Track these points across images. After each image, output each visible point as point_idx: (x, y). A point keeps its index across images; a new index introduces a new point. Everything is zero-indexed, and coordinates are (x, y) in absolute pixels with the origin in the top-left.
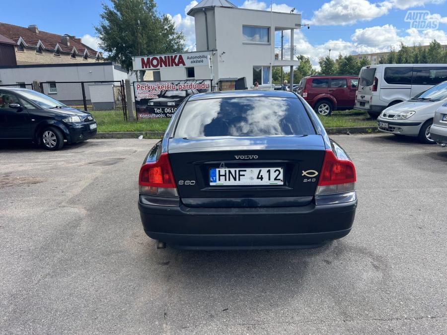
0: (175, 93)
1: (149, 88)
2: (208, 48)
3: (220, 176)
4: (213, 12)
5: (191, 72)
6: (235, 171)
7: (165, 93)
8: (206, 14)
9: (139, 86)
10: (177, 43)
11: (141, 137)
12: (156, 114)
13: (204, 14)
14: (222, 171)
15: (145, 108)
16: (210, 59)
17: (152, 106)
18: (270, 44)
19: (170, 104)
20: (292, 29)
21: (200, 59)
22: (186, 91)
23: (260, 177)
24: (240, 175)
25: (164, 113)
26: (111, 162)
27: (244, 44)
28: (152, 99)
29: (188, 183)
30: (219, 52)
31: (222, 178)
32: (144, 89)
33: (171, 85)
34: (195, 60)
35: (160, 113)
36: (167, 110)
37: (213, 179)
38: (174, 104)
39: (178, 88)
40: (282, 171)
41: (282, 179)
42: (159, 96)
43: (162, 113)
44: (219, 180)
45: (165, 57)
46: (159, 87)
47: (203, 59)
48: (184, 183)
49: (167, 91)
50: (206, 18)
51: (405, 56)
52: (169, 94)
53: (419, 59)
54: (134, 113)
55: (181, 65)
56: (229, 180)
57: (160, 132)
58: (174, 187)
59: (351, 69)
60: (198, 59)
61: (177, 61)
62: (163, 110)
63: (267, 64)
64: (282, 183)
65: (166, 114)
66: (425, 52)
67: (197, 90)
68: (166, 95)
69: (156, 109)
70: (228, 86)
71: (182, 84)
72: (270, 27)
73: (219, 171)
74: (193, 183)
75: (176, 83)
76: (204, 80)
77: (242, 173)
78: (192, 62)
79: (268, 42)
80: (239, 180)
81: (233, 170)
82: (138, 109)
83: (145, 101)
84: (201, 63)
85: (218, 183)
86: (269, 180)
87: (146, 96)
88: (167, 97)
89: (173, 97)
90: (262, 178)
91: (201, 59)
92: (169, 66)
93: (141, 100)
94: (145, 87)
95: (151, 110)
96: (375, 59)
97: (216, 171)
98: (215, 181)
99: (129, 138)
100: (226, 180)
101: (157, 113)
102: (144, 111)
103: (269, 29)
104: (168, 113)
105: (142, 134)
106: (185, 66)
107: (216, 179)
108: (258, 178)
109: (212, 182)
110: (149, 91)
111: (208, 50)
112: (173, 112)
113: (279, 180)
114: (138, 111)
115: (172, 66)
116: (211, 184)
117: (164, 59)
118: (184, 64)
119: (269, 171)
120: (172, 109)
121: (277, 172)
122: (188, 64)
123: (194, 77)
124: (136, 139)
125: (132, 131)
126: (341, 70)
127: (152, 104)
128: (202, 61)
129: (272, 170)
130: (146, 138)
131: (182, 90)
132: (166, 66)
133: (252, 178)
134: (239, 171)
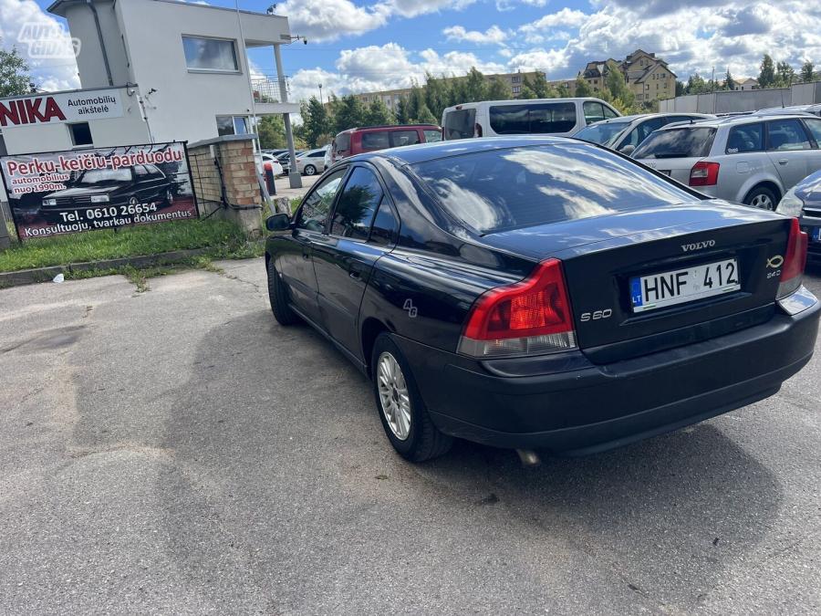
0: (106, 175)
1: (39, 167)
2: (111, 83)
3: (647, 290)
4: (111, 6)
5: (81, 134)
6: (672, 276)
7: (82, 176)
8: (94, 11)
9: (12, 166)
10: (10, 73)
11: (60, 278)
12: (65, 224)
13: (90, 10)
14: (651, 280)
15: (35, 213)
16: (141, 102)
17: (53, 207)
18: (241, 74)
19: (96, 199)
20: (276, 45)
21: (99, 105)
22: (132, 168)
23: (708, 281)
24: (679, 284)
25: (86, 220)
26: (58, 340)
27: (189, 72)
28: (50, 192)
29: (599, 314)
30: (143, 89)
31: (652, 294)
32: (28, 170)
33: (95, 158)
34: (88, 106)
35: (76, 222)
36: (93, 214)
37: (636, 299)
38: (107, 198)
39: (111, 163)
40: (735, 264)
41: (736, 279)
42: (69, 184)
43: (82, 222)
44: (647, 300)
45: (12, 104)
46: (64, 165)
47: (108, 105)
48: (591, 316)
49: (85, 171)
50: (97, 19)
51: (435, 94)
52: (92, 177)
53: (456, 98)
54: (11, 228)
55: (55, 119)
56: (663, 297)
57: (103, 260)
58: (568, 330)
59: (357, 119)
60: (94, 105)
61: (42, 110)
62: (82, 213)
63: (242, 112)
64: (738, 287)
65: (90, 223)
66: (462, 87)
67: (156, 164)
68: (84, 180)
69: (64, 214)
70: (240, 151)
71: (119, 154)
72: (235, 40)
73: (646, 281)
74: (608, 313)
75: (107, 153)
76: (168, 144)
77: (682, 279)
78: (81, 112)
79: (236, 68)
80: (679, 293)
81: (667, 276)
82: (20, 217)
83: (33, 199)
84: (103, 115)
85: (645, 306)
86: (721, 284)
87: (37, 186)
88: (87, 185)
89: (102, 184)
90: (710, 284)
91: (104, 104)
92: (25, 121)
93: (24, 196)
94: (30, 166)
95: (51, 217)
96: (389, 101)
97: (639, 282)
98: (640, 304)
99: (30, 284)
100: (657, 297)
101: (69, 223)
102: (36, 221)
103: (233, 43)
104: (95, 219)
105: (60, 271)
106: (64, 121)
107: (641, 298)
108: (706, 284)
109: (635, 305)
110: (42, 175)
111: (112, 85)
112: (107, 215)
113: (733, 281)
114: (20, 222)
115: (33, 121)
116: (637, 309)
117: (9, 108)
118: (62, 117)
119: (719, 268)
120: (105, 210)
121: (730, 268)
122: (73, 116)
123: (91, 142)
124: (49, 284)
125: (32, 268)
126: (340, 122)
127: (53, 203)
128: (106, 109)
129: (724, 264)
130: (71, 279)
131: (122, 167)
132: (17, 122)
133: (697, 287)
134: (678, 275)
